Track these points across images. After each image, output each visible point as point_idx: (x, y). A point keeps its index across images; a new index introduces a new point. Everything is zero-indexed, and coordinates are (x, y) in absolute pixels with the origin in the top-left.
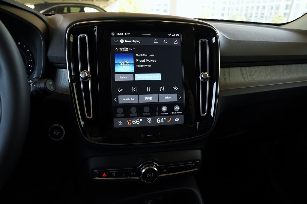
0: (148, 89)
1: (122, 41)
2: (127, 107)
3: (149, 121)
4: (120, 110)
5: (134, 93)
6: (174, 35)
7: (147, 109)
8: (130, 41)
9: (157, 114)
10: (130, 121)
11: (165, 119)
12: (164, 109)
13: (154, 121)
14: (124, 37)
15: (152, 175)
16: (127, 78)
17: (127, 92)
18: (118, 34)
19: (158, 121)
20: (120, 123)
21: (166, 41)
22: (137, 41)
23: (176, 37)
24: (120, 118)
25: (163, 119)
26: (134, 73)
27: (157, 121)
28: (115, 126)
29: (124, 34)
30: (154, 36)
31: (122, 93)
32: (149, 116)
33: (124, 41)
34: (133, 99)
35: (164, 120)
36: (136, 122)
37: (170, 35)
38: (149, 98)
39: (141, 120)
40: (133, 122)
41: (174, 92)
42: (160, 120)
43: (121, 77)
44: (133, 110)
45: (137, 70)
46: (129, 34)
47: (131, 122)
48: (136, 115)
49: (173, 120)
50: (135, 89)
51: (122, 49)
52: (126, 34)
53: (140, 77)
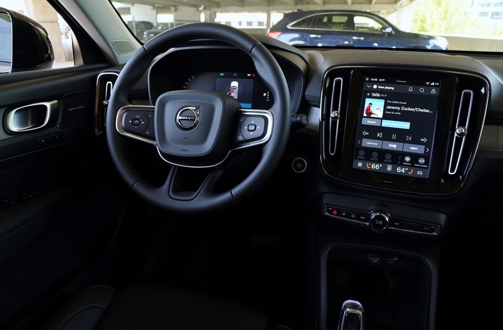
0: (394, 136)
1: (375, 87)
2: (369, 151)
3: (389, 168)
4: (362, 153)
5: (379, 139)
6: (433, 84)
7: (388, 156)
8: (383, 88)
9: (399, 162)
10: (370, 164)
11: (407, 169)
12: (408, 159)
13: (394, 169)
14: (378, 83)
15: (381, 223)
16: (374, 122)
17: (372, 136)
18: (372, 79)
19: (399, 170)
20: (360, 164)
21: (422, 90)
22: (390, 88)
23: (434, 86)
24: (361, 160)
25: (404, 169)
26: (382, 119)
27: (398, 170)
28: (354, 167)
29: (378, 80)
30: (409, 84)
31: (366, 137)
32: (390, 164)
33: (378, 87)
34: (376, 144)
35: (405, 170)
36: (376, 167)
37: (428, 83)
38: (393, 146)
39: (381, 166)
40: (372, 166)
41: (422, 143)
42: (401, 170)
43: (368, 122)
44: (375, 155)
45: (386, 117)
46: (384, 80)
47: (371, 166)
48: (377, 160)
49: (415, 172)
50: (380, 135)
51: (374, 95)
52: (380, 80)
53: (387, 124)
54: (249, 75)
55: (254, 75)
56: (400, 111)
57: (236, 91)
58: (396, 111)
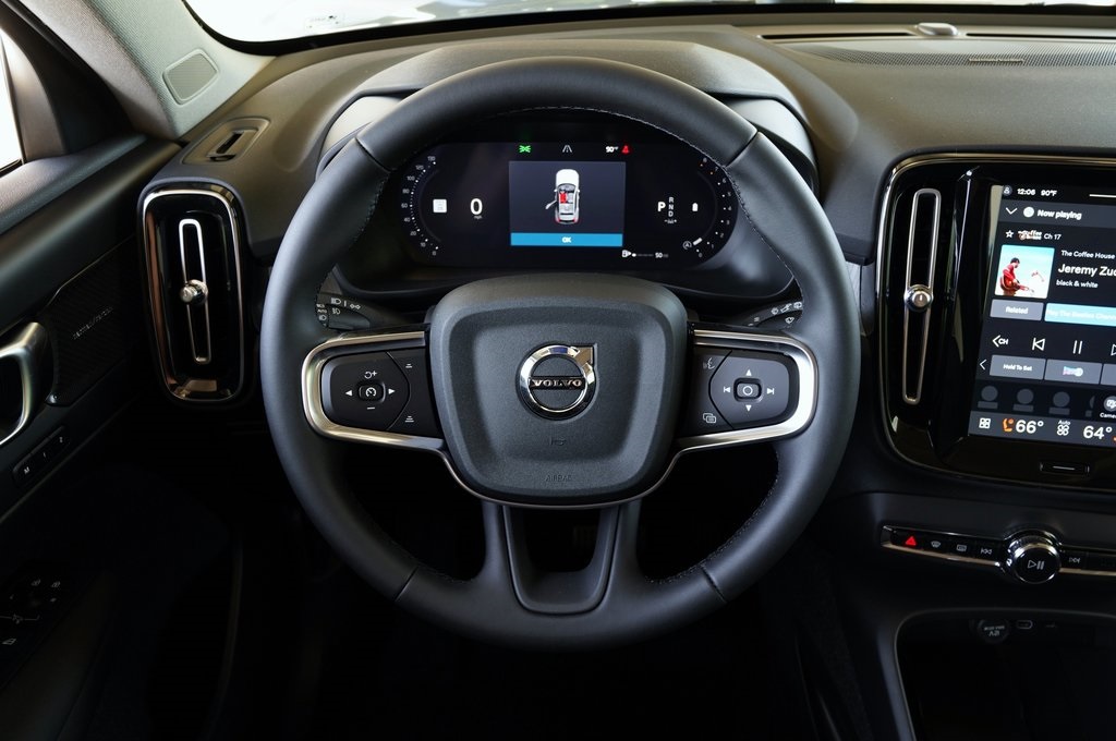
0: (1078, 347)
1: (1029, 212)
2: (1010, 390)
3: (1063, 429)
4: (989, 393)
5: (1037, 354)
7: (1061, 399)
8: (1051, 214)
9: (1089, 413)
10: (1011, 422)
11: (1109, 429)
12: (1113, 404)
13: (1076, 431)
14: (1037, 201)
15: (1041, 565)
16: (1025, 311)
17: (1020, 349)
18: (1021, 191)
19: (1088, 432)
20: (985, 423)
22: (1072, 215)
24: (986, 412)
25: (1101, 429)
26: (1045, 302)
27: (1086, 431)
28: (971, 431)
29: (1038, 192)
31: (1003, 351)
32: (1064, 418)
33: (1036, 213)
34: (1030, 369)
35: (1104, 432)
36: (1027, 427)
38: (1075, 372)
39: (1041, 424)
40: (1018, 426)
42: (1094, 431)
43: (1009, 310)
44: (1025, 396)
45: (1057, 295)
46: (1054, 192)
47: (1013, 426)
48: (1030, 409)
50: (1040, 344)
51: (1024, 235)
52: (1044, 193)
53: (1059, 313)
54: (610, 149)
55: (626, 150)
56: (1097, 278)
57: (573, 198)
58: (1084, 278)
